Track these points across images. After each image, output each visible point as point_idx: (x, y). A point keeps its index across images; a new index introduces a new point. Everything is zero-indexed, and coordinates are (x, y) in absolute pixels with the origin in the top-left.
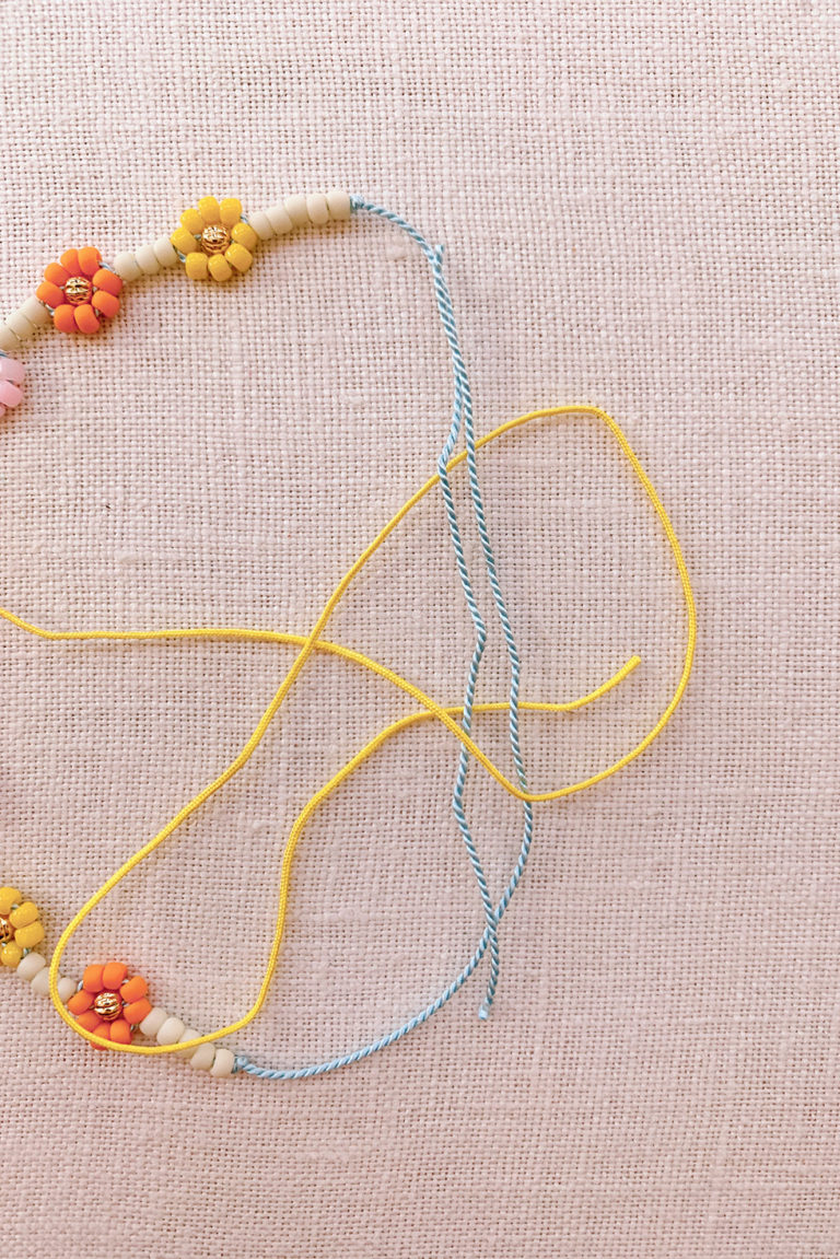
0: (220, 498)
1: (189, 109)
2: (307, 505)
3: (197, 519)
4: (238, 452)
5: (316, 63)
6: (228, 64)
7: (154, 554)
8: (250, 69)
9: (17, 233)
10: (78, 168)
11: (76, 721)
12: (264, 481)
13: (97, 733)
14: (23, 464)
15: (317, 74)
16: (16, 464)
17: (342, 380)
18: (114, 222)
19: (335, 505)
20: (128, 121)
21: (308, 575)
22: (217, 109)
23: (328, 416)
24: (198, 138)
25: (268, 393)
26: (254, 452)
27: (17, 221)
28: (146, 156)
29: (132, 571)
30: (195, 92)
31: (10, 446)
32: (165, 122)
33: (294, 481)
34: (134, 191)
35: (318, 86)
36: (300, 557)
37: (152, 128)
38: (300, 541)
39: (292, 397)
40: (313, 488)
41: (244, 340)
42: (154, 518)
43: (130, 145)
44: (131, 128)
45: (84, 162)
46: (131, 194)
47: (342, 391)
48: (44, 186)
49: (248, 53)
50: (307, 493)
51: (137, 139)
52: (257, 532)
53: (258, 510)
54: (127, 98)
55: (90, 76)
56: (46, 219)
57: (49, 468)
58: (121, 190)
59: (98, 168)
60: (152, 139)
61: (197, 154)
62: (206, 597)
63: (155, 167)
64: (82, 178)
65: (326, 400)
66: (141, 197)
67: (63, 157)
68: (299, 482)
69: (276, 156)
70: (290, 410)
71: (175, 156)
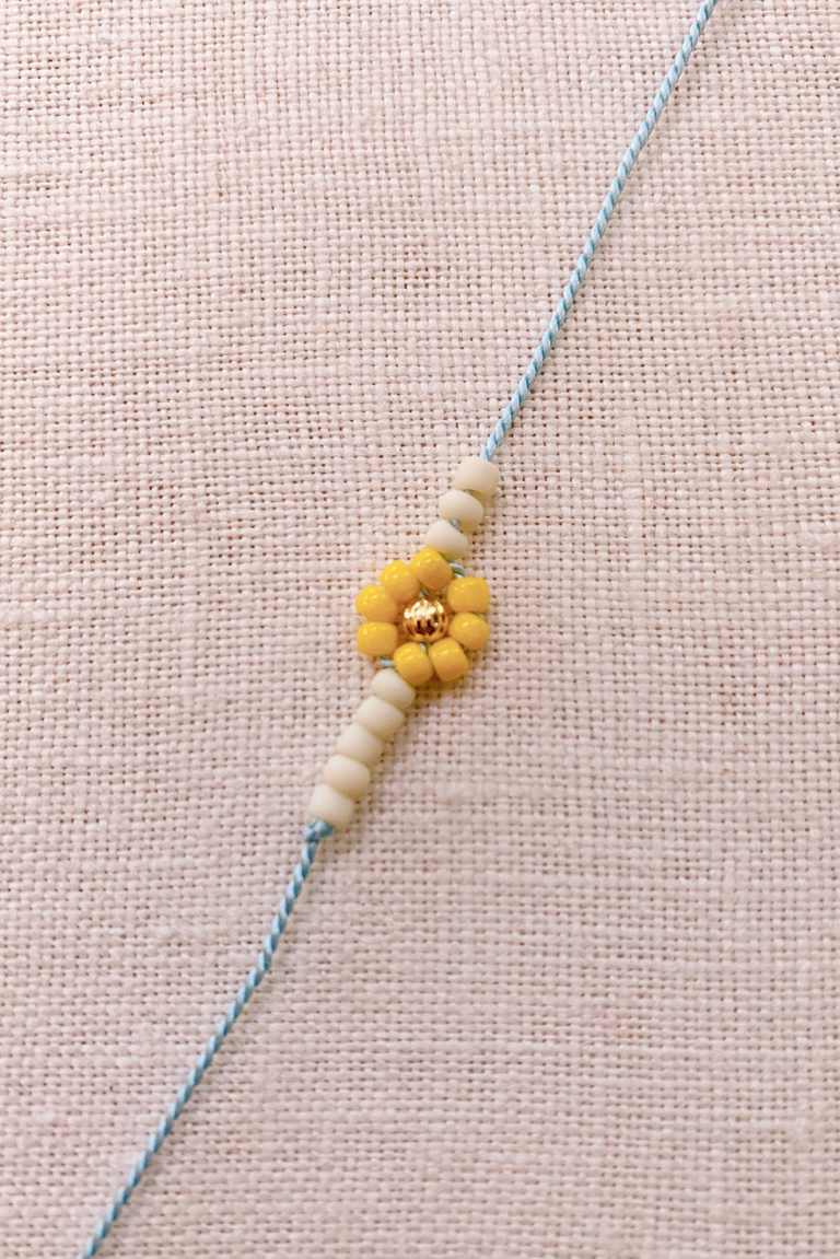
0: (606, 695)
1: (554, 107)
2: (750, 708)
3: (571, 731)
4: (637, 621)
5: (743, 43)
6: (613, 46)
7: (503, 787)
8: (645, 52)
9: (289, 284)
10: (384, 190)
11: (368, 1071)
12: (679, 668)
13: (404, 1094)
14: (290, 639)
15: (745, 59)
16: (280, 638)
17: (802, 508)
18: (438, 269)
19: (798, 707)
20: (463, 124)
21: (754, 824)
22: (596, 106)
23: (780, 565)
24: (568, 147)
25: (684, 529)
26: (662, 622)
27: (289, 267)
28: (489, 172)
29: (466, 815)
30: (563, 84)
31: (270, 611)
32: (518, 124)
33: (727, 668)
34: (470, 222)
35: (748, 75)
36: (741, 795)
37: (499, 133)
38: (740, 766)
39: (723, 535)
40: (760, 680)
41: (645, 448)
42: (502, 728)
43: (465, 157)
44: (465, 133)
45: (394, 182)
46: (465, 227)
47: (803, 525)
48: (332, 216)
49: (643, 30)
50: (750, 689)
51: (476, 149)
52: (668, 752)
53: (669, 716)
54: (461, 93)
55: (405, 63)
56: (334, 265)
57: (332, 646)
58: (449, 222)
59: (414, 190)
60: (499, 148)
61: (565, 169)
62: (587, 860)
63: (503, 189)
64: (390, 205)
65: (777, 539)
66: (481, 231)
67: (362, 175)
68: (737, 670)
69: (688, 172)
70: (719, 556)
71: (533, 172)
